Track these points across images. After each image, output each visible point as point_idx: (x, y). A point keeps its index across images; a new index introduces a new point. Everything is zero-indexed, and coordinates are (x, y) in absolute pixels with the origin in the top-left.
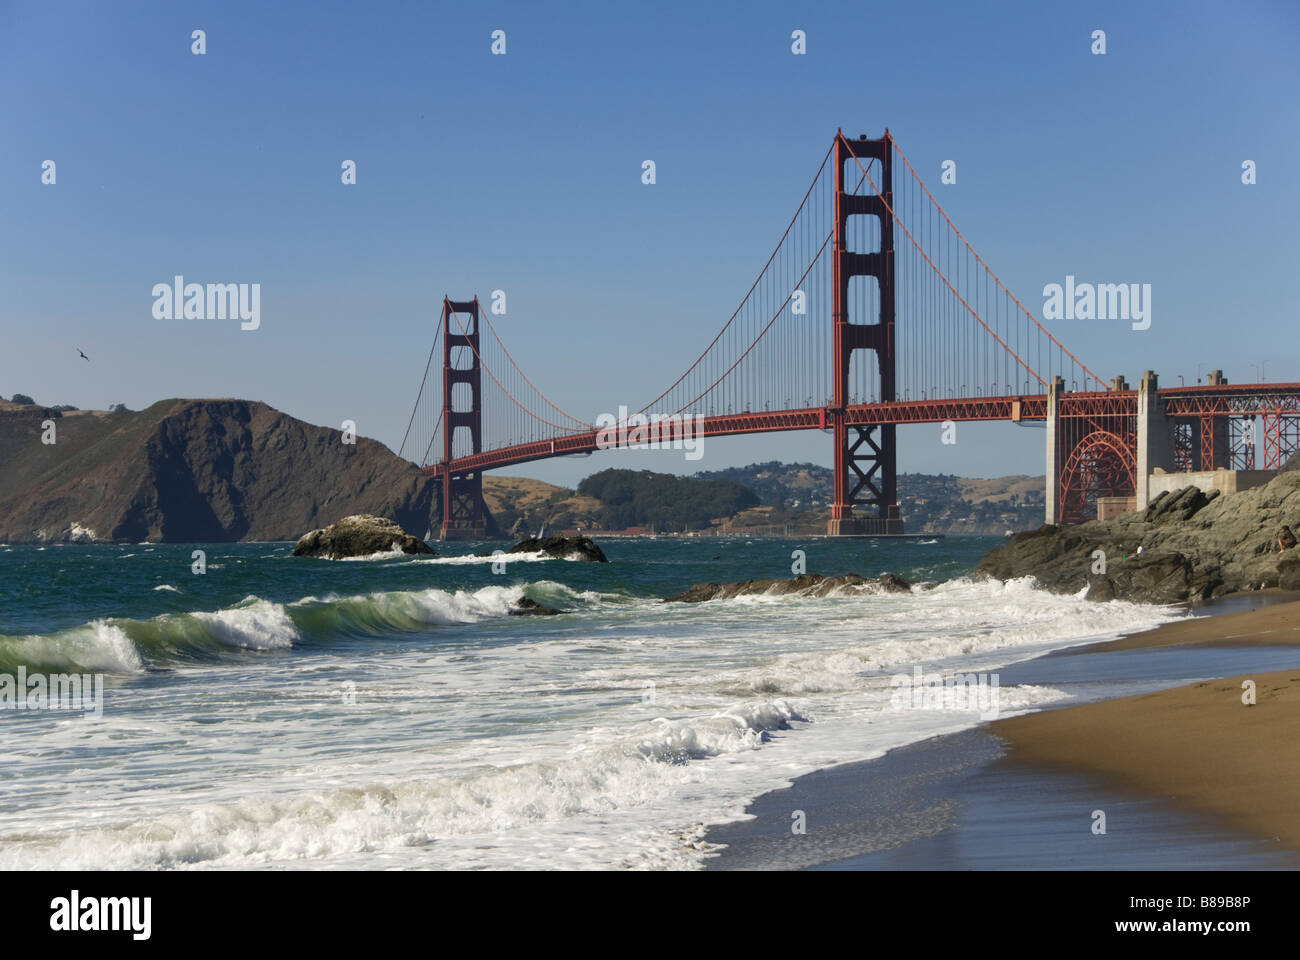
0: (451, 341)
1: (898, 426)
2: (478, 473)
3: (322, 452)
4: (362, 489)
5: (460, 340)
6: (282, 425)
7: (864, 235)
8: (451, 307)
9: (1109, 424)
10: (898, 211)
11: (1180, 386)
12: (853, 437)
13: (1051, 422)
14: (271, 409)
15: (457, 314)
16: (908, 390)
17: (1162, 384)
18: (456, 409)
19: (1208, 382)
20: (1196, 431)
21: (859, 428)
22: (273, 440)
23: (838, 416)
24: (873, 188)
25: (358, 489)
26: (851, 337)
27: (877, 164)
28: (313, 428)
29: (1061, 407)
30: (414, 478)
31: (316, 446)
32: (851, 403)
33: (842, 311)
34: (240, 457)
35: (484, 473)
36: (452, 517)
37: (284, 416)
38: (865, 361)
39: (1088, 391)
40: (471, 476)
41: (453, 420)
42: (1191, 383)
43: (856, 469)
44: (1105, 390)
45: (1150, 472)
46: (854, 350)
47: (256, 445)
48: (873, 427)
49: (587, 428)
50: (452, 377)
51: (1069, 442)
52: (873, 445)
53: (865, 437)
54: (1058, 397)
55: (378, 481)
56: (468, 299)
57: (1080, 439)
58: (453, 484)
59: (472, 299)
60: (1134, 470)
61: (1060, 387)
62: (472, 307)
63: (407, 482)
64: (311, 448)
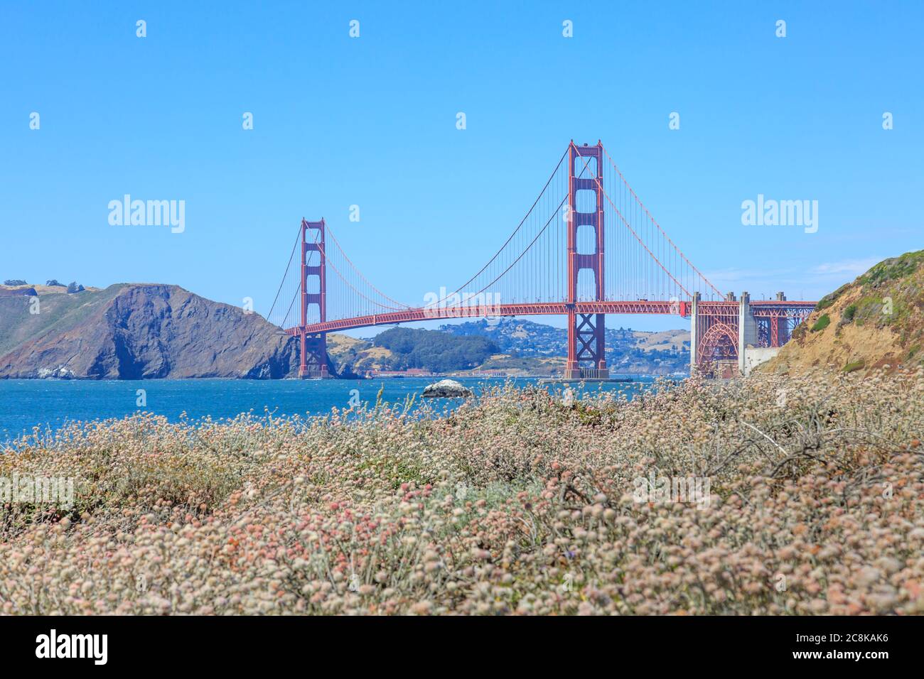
0: (307, 247)
1: (606, 315)
2: (323, 334)
3: (219, 319)
4: (245, 344)
5: (313, 247)
6: (192, 301)
7: (586, 201)
8: (306, 225)
9: (725, 320)
10: (606, 190)
11: (762, 299)
12: (580, 320)
13: (693, 317)
14: (184, 290)
15: (311, 230)
16: (612, 295)
17: (752, 298)
18: (310, 291)
19: (775, 299)
20: (769, 325)
21: (582, 315)
22: (187, 311)
23: (570, 307)
24: (591, 174)
25: (243, 343)
26: (579, 262)
27: (594, 160)
28: (212, 303)
29: (699, 310)
30: (281, 336)
31: (214, 316)
32: (578, 301)
33: (573, 247)
34: (165, 322)
35: (327, 334)
36: (307, 363)
37: (193, 295)
38: (586, 275)
39: (714, 300)
40: (319, 336)
41: (308, 299)
42: (767, 299)
43: (581, 340)
44: (723, 301)
45: (745, 347)
46: (580, 270)
47: (174, 314)
48: (590, 315)
49: (405, 308)
50: (308, 271)
51: (703, 329)
52: (590, 325)
53: (586, 320)
54: (697, 304)
55: (257, 338)
56: (318, 220)
57: (709, 327)
58: (307, 341)
59: (320, 220)
60: (737, 345)
61: (699, 297)
62: (320, 226)
63: (276, 340)
64: (211, 316)
